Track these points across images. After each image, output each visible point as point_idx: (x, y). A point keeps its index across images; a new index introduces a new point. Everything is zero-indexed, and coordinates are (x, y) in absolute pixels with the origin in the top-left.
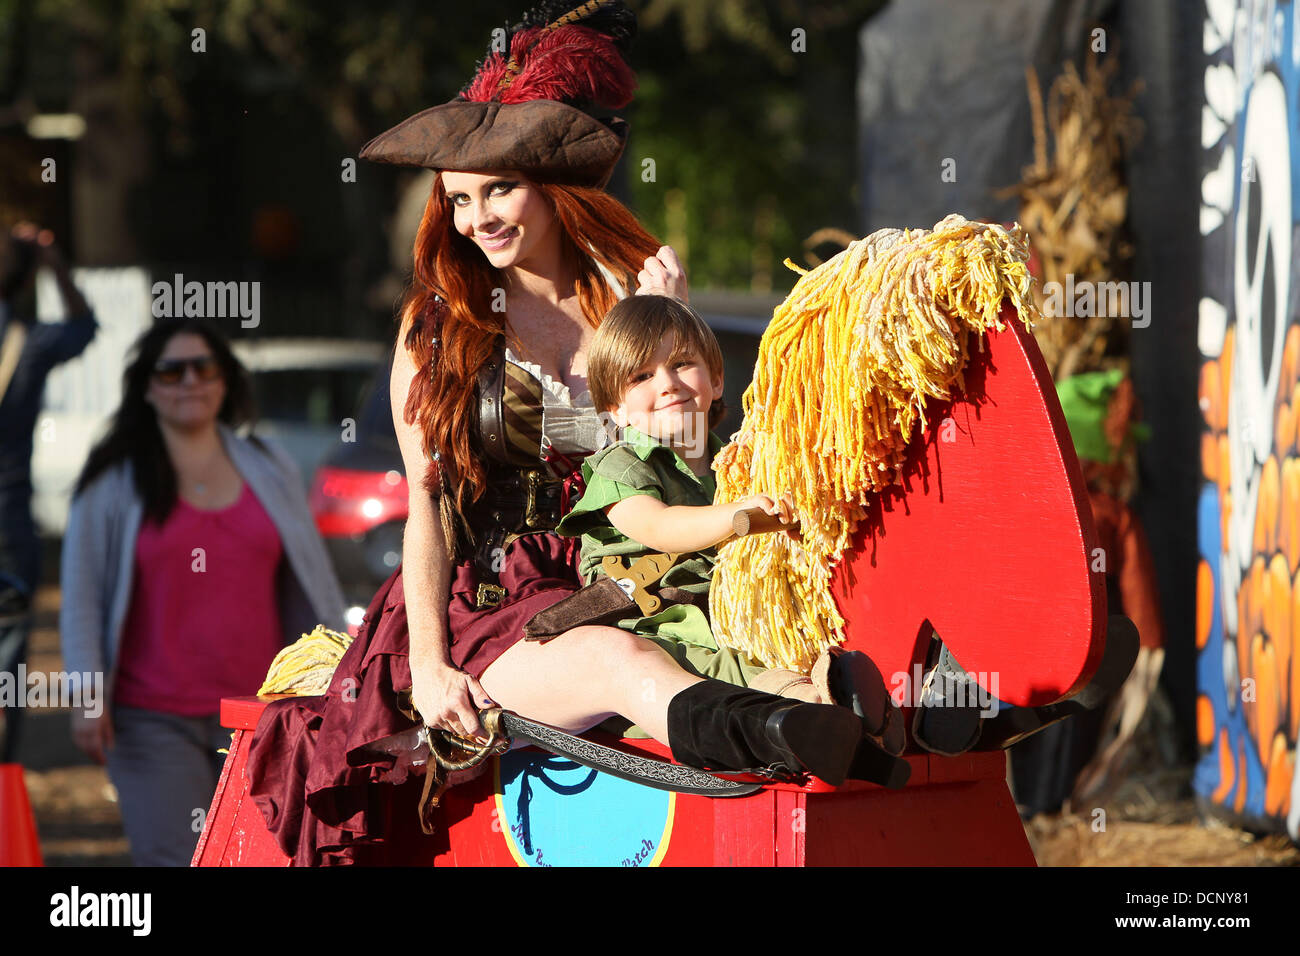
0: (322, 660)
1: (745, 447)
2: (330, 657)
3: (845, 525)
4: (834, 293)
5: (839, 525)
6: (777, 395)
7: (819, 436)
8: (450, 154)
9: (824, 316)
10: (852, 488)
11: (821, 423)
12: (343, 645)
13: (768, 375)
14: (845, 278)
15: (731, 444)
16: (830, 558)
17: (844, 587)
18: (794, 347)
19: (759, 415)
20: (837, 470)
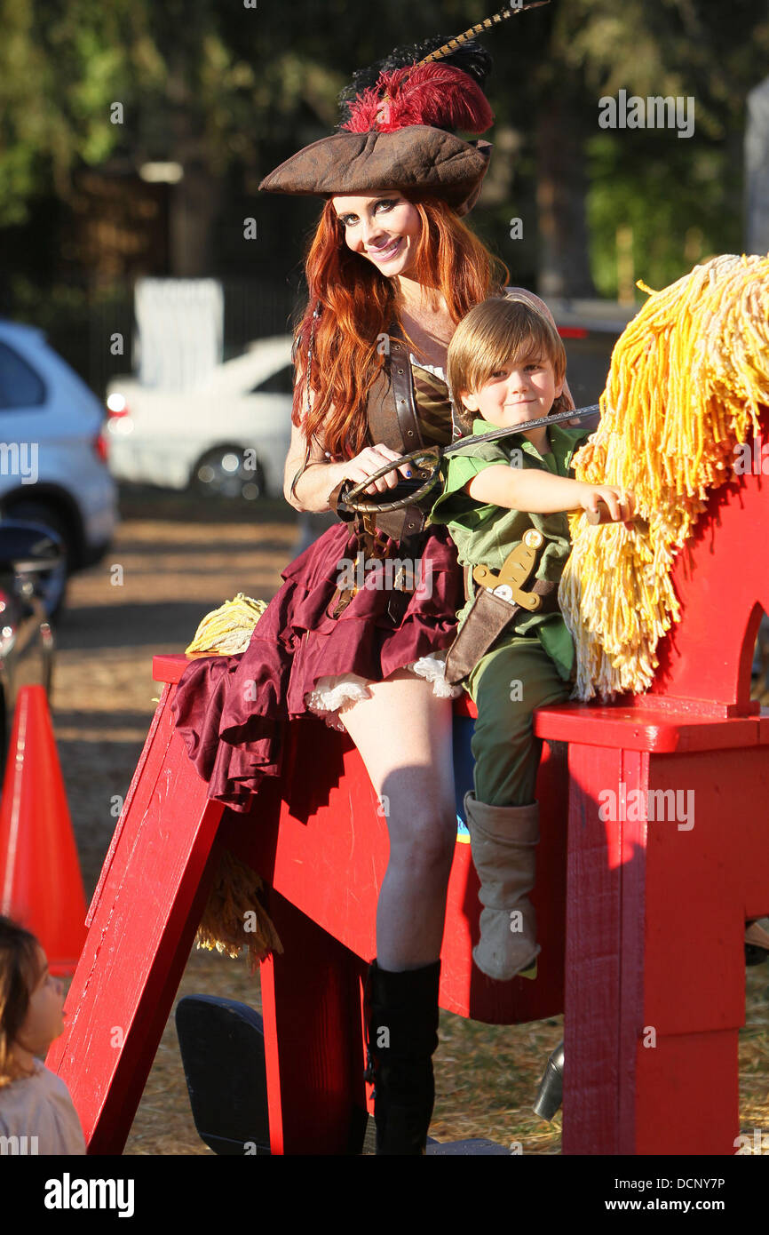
0: (241, 624)
1: (601, 447)
2: (248, 621)
3: (687, 517)
4: (679, 312)
5: (681, 516)
6: (627, 401)
7: (663, 438)
8: (336, 179)
9: (670, 332)
10: (693, 484)
11: (666, 427)
12: (259, 611)
13: (619, 383)
14: (689, 298)
15: (588, 445)
16: (673, 546)
17: (685, 572)
18: (642, 359)
19: (611, 418)
20: (679, 468)
